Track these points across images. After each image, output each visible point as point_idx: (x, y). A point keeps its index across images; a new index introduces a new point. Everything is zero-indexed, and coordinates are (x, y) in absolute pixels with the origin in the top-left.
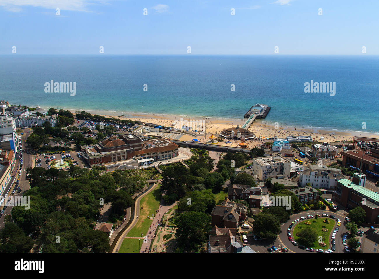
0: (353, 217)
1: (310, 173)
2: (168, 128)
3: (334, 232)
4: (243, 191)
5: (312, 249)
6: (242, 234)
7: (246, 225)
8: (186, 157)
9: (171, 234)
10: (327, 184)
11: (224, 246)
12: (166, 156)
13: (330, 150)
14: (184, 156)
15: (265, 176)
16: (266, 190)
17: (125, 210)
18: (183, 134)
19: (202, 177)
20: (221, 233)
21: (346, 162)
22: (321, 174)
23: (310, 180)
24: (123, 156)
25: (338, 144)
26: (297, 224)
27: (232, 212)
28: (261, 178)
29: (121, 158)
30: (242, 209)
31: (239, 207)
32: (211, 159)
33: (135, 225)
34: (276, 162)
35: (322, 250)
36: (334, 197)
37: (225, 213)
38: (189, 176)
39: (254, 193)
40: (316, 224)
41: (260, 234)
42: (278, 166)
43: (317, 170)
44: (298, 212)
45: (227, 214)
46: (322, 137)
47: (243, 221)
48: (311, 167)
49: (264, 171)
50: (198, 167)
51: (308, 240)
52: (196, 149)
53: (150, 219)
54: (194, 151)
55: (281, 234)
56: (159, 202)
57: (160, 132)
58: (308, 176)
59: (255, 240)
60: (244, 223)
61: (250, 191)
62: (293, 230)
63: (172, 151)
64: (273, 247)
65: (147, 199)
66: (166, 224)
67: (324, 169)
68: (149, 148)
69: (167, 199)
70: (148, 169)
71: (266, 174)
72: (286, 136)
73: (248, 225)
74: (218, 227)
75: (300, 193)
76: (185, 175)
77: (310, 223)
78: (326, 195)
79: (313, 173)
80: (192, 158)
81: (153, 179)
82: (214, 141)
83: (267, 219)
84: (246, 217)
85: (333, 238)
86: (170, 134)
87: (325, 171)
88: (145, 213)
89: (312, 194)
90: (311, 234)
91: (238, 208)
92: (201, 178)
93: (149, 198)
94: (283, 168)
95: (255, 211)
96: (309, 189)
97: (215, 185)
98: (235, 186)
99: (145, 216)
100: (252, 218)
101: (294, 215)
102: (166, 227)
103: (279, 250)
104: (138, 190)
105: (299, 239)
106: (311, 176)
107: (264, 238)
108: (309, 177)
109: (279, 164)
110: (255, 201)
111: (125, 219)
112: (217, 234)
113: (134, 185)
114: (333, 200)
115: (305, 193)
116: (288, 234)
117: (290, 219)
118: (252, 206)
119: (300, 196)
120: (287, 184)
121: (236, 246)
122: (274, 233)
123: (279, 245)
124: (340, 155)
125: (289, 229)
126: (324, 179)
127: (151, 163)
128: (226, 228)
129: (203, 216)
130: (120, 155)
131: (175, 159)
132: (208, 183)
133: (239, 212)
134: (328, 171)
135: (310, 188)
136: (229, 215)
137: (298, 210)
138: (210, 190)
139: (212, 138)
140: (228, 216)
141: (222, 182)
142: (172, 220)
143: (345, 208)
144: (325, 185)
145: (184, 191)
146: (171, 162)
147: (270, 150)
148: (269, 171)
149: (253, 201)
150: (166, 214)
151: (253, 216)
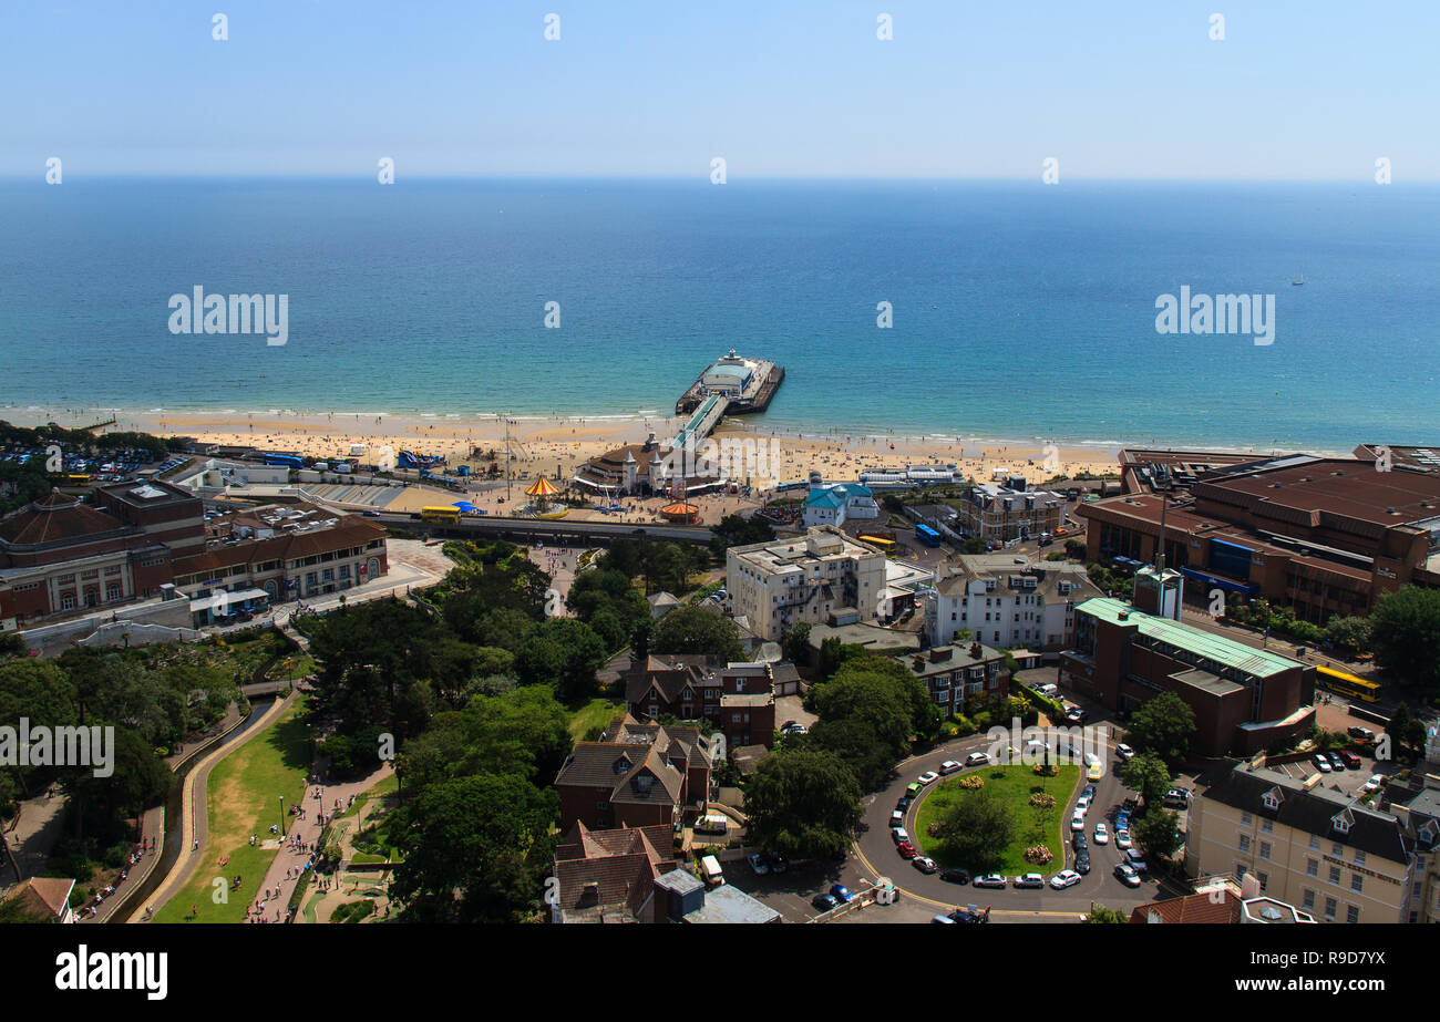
0: (1149, 737)
1: (967, 584)
2: (332, 464)
3: (1081, 805)
4: (692, 680)
5: (996, 876)
6: (701, 854)
7: (714, 817)
8: (425, 578)
9: (368, 898)
10: (1037, 627)
11: (624, 903)
12: (328, 573)
13: (1034, 507)
14: (413, 575)
15: (783, 622)
16: (791, 673)
17: (132, 822)
18: (405, 486)
19: (505, 648)
20: (608, 849)
21: (1103, 545)
22: (1011, 587)
23: (969, 617)
24: (114, 586)
25: (1065, 485)
26: (927, 790)
27: (652, 761)
28: (765, 632)
29: (104, 596)
30: (695, 747)
31: (680, 742)
32: (541, 572)
33: (188, 880)
34: (824, 559)
35: (1038, 876)
36: (1065, 677)
37: (616, 773)
38: (444, 646)
39: (739, 687)
40: (1007, 783)
41: (779, 838)
42: (832, 575)
43: (993, 573)
44: (930, 748)
45: (628, 775)
46: (999, 470)
47: (698, 803)
48: (969, 566)
49: (775, 600)
50: (484, 605)
51: (981, 840)
52: (469, 543)
53: (264, 848)
54: (459, 553)
55: (865, 836)
56: (302, 774)
57: (293, 481)
58: (960, 602)
59: (758, 871)
60: (704, 813)
61: (725, 678)
62: (912, 815)
63: (356, 553)
64: (835, 892)
65: (242, 764)
66: (344, 859)
67: (1019, 567)
68: (246, 542)
69: (342, 751)
70: (244, 637)
71: (785, 609)
72: (857, 471)
73: (723, 819)
74: (591, 828)
75: (930, 668)
76: (424, 638)
77: (980, 782)
78: (1035, 671)
79: (978, 586)
80: (453, 577)
81: (267, 681)
82: (550, 505)
83: (803, 771)
84: (711, 784)
85: (1075, 825)
86: (341, 488)
87: (1023, 574)
88: (234, 823)
89: (982, 666)
90: (992, 815)
91: (674, 747)
92: (500, 651)
93: (251, 759)
94: (856, 582)
95: (749, 757)
96: (968, 651)
97: (566, 674)
98: (654, 664)
99: (236, 838)
100: (739, 786)
101: (912, 758)
102: (343, 874)
103: (865, 897)
104: (194, 729)
105: (940, 847)
106: (971, 599)
107: (797, 862)
108: (965, 602)
109: (839, 565)
110: (747, 717)
111: (137, 861)
112: (589, 857)
113: (173, 710)
114: (1062, 688)
115: (951, 667)
116: (895, 835)
117: (896, 775)
118: (736, 739)
119: (932, 678)
120: (875, 641)
121: (675, 887)
122: (839, 831)
123: (862, 880)
124: (1074, 525)
125: (898, 814)
126: (1025, 607)
127: (258, 612)
128: (625, 827)
129: (521, 792)
130: (94, 581)
131: (374, 588)
132: (532, 666)
133: (680, 765)
134: (1035, 572)
135: (969, 645)
136: (635, 777)
137: (928, 740)
138: (545, 690)
139: (539, 492)
140: (634, 783)
141: (598, 656)
142: (372, 841)
143: (1113, 714)
144: (1028, 632)
145: (424, 713)
146: (352, 600)
147: (793, 526)
148: (797, 597)
149: (736, 718)
150: (342, 820)
151: (743, 779)
